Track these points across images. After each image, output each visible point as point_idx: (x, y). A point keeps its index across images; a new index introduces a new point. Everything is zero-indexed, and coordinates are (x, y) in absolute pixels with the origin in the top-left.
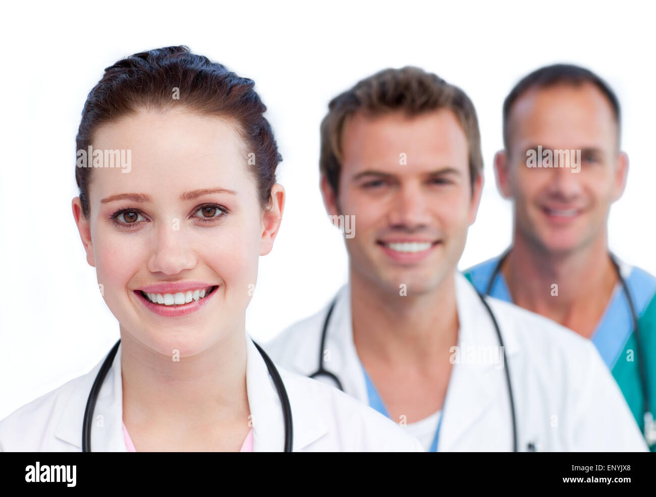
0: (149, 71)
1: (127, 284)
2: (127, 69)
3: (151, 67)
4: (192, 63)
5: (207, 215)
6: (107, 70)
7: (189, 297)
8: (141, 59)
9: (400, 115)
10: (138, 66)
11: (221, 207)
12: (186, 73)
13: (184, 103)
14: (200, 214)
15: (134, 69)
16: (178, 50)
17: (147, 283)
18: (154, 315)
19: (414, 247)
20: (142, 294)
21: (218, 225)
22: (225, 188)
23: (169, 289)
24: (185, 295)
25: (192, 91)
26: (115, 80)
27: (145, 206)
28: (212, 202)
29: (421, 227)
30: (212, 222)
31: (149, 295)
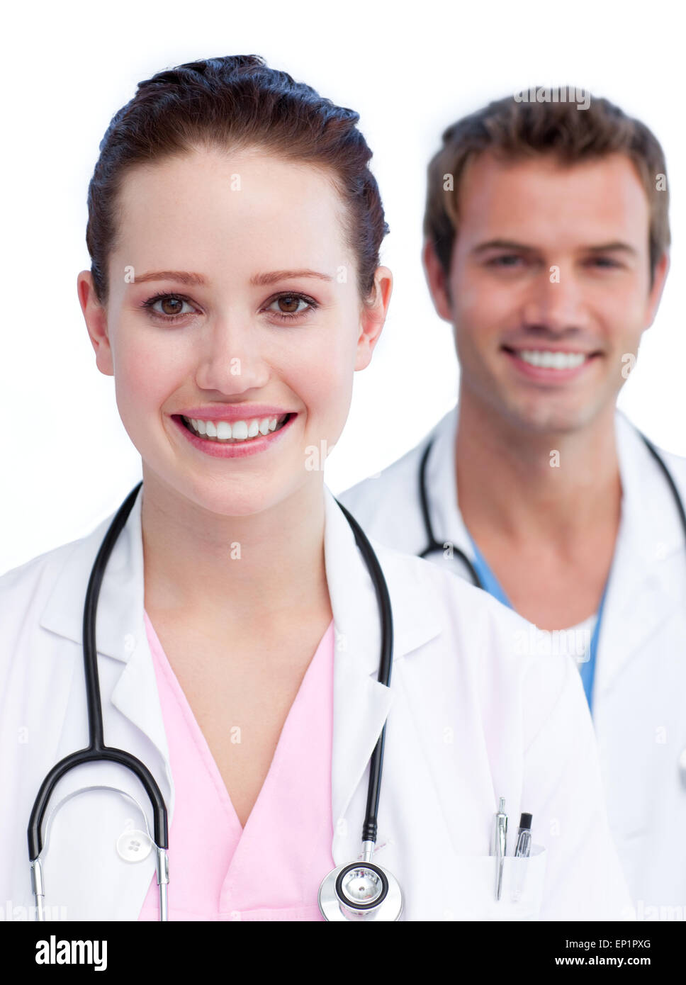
0: (208, 91)
1: (162, 405)
2: (175, 86)
3: (211, 85)
4: (270, 82)
5: (285, 308)
6: (143, 85)
7: (254, 428)
8: (196, 72)
9: (549, 161)
10: (192, 81)
11: (309, 299)
12: (264, 96)
13: (261, 142)
14: (275, 306)
15: (186, 86)
16: (249, 61)
17: (193, 404)
18: (201, 455)
19: (559, 361)
20: (182, 421)
21: (301, 324)
22: (316, 271)
23: (227, 415)
24: (249, 426)
25: (273, 123)
26: (157, 101)
27: (197, 291)
28: (297, 290)
29: (572, 331)
30: (294, 320)
31: (194, 423)
